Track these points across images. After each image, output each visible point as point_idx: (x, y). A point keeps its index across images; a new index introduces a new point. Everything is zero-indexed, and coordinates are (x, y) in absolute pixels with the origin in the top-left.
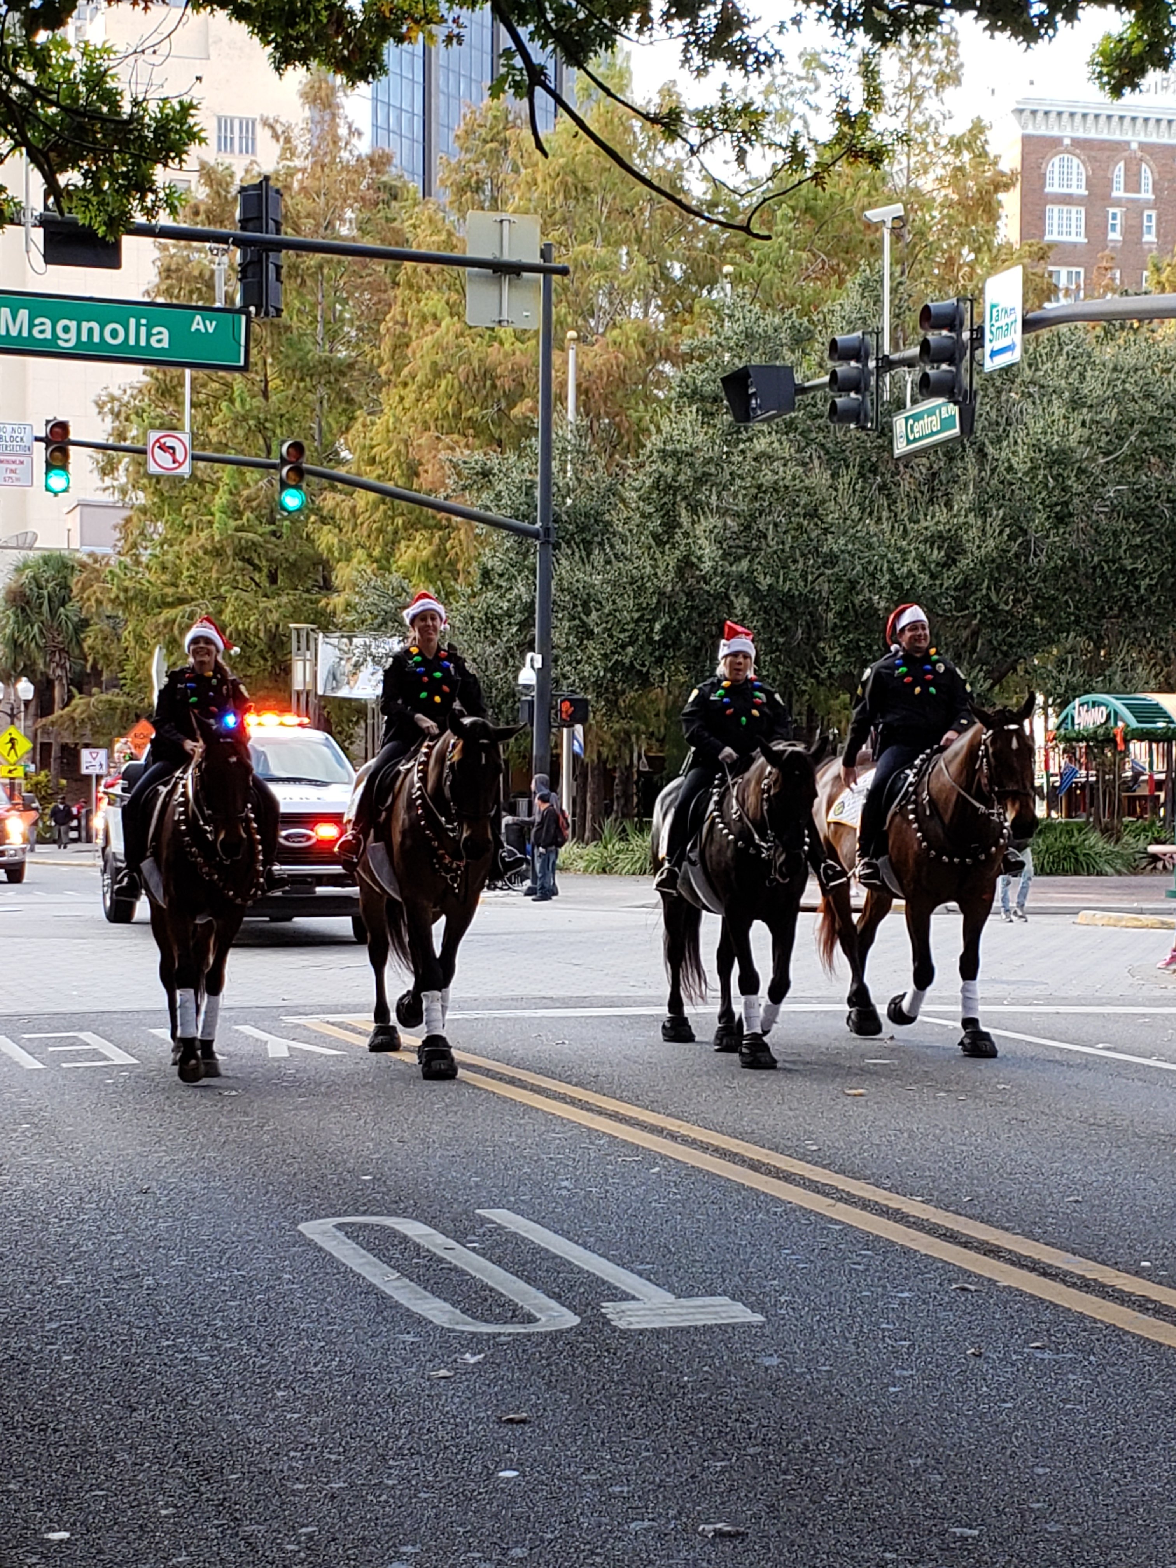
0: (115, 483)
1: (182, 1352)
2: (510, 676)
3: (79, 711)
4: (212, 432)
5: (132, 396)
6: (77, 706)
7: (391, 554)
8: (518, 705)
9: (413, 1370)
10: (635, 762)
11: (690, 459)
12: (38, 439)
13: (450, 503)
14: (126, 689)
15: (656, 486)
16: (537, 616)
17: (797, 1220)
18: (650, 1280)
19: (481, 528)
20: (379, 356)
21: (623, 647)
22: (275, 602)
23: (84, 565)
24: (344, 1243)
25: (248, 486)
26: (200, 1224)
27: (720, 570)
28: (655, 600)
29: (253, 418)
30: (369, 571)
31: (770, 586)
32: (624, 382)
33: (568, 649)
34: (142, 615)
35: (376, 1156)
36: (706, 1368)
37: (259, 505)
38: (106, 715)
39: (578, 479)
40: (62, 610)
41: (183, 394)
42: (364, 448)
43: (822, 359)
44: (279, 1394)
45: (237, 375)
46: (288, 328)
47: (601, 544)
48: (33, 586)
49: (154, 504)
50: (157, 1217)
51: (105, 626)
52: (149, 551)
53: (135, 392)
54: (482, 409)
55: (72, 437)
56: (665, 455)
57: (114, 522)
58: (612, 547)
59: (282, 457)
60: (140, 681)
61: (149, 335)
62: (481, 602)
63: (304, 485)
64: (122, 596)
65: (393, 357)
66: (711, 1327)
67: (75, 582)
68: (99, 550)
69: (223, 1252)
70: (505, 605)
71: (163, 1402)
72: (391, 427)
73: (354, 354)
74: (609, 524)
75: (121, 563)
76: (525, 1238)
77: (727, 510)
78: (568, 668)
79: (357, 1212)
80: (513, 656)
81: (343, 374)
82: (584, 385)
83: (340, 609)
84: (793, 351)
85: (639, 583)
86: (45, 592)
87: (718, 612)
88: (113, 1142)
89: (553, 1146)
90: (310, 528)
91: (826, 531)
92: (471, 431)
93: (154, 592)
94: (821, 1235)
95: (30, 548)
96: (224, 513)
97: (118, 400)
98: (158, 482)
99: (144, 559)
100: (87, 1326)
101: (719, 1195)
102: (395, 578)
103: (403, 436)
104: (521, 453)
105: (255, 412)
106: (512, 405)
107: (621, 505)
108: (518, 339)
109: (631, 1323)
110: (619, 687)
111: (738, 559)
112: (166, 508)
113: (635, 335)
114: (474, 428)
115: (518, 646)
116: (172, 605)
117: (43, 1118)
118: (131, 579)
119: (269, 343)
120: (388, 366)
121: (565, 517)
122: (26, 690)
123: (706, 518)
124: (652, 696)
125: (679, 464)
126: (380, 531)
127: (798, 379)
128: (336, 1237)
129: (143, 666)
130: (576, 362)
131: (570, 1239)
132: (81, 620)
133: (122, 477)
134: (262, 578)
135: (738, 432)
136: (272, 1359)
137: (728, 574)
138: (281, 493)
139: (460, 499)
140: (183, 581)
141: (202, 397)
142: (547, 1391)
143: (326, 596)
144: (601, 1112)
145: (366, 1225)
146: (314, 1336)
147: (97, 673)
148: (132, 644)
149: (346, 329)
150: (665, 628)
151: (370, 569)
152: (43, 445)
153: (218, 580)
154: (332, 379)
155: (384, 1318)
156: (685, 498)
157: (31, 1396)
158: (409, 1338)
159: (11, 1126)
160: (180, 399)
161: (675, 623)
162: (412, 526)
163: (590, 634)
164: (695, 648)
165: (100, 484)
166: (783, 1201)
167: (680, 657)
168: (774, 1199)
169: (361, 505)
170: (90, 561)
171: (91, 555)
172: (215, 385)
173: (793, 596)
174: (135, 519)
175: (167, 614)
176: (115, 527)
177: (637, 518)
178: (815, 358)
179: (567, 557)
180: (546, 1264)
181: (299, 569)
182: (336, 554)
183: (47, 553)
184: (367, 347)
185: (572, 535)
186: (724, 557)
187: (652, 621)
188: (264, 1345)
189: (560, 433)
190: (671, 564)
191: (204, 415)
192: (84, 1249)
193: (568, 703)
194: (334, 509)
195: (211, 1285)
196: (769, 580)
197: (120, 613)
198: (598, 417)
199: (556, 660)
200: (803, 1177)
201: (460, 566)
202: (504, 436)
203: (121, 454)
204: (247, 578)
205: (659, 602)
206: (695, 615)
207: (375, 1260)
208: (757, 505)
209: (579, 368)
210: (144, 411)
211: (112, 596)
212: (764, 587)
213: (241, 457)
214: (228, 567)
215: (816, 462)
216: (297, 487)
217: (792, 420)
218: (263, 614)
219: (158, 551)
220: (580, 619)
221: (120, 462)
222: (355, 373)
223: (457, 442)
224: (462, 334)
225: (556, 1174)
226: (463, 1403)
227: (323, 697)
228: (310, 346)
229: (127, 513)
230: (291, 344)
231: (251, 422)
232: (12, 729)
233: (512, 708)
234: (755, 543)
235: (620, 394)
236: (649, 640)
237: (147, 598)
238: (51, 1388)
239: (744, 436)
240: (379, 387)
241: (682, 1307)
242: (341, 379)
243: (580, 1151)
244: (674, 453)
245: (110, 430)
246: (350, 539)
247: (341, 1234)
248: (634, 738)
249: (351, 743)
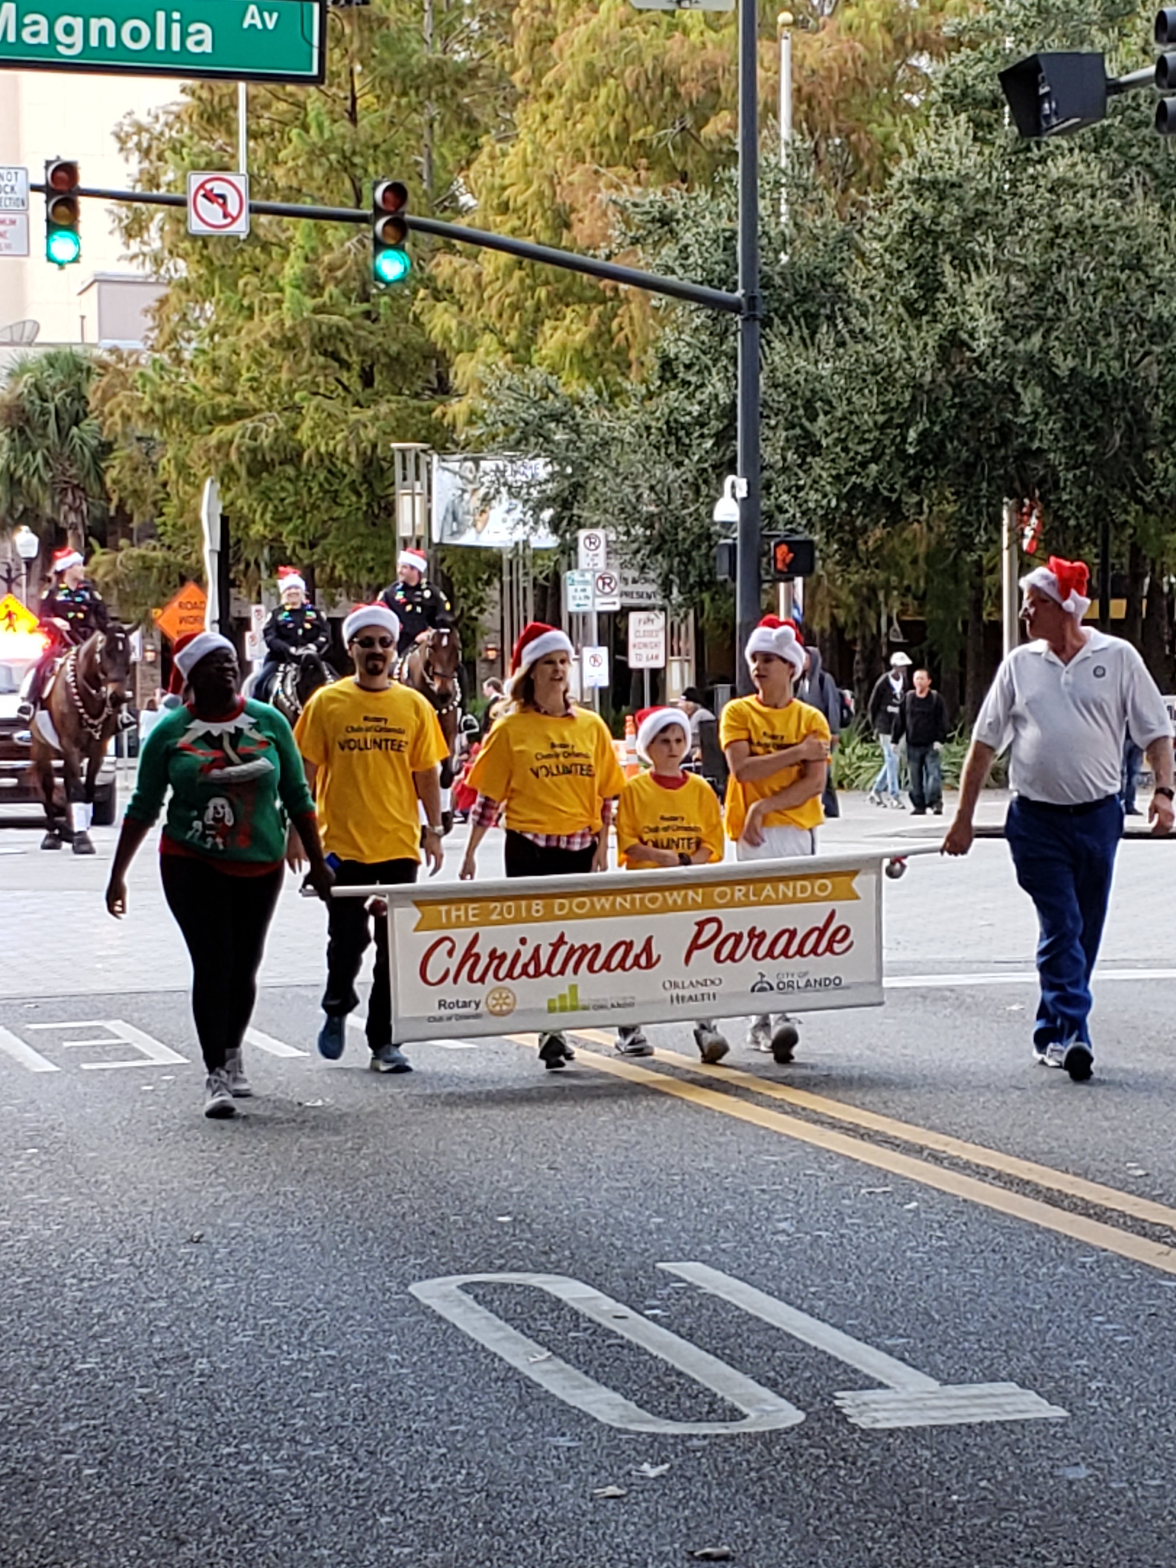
0: (146, 249)
1: (248, 1462)
2: (703, 510)
3: (101, 571)
4: (279, 173)
5: (166, 124)
6: (98, 564)
7: (533, 340)
8: (715, 550)
9: (570, 1486)
10: (884, 629)
11: (955, 191)
12: (35, 188)
13: (612, 264)
14: (166, 540)
15: (907, 233)
16: (739, 424)
17: (1115, 1275)
18: (903, 1359)
19: (657, 299)
20: (512, 55)
21: (864, 465)
22: (370, 412)
23: (104, 366)
24: (473, 1310)
25: (329, 248)
26: (272, 1285)
27: (1000, 348)
28: (908, 397)
29: (335, 150)
30: (501, 364)
31: (1072, 370)
32: (863, 84)
33: (785, 469)
34: (186, 435)
35: (515, 1190)
36: (983, 1484)
37: (345, 276)
38: (139, 577)
39: (796, 224)
40: (75, 430)
41: (236, 120)
42: (492, 189)
43: (1147, 42)
44: (384, 1520)
45: (312, 89)
46: (383, 21)
47: (831, 318)
48: (35, 397)
49: (200, 277)
50: (214, 1276)
51: (135, 450)
52: (194, 345)
53: (171, 118)
54: (658, 128)
55: (83, 183)
56: (919, 187)
57: (144, 305)
58: (846, 321)
59: (375, 206)
60: (183, 528)
61: (184, 35)
62: (661, 405)
63: (408, 245)
64: (157, 408)
65: (531, 58)
66: (990, 1425)
67: (93, 390)
68: (125, 345)
69: (305, 1324)
70: (696, 409)
71: (222, 1532)
72: (530, 158)
73: (476, 56)
74: (842, 288)
75: (155, 361)
76: (727, 1303)
77: (1011, 264)
78: (785, 497)
79: (491, 1268)
80: (706, 482)
81: (461, 84)
82: (806, 89)
83: (461, 420)
84: (1105, 31)
85: (885, 373)
86: (51, 406)
87: (999, 410)
88: (153, 1173)
89: (767, 1173)
90: (417, 307)
91: (1152, 289)
92: (644, 162)
93: (202, 402)
94: (1149, 1296)
95: (30, 344)
96: (298, 287)
97: (147, 130)
98: (205, 246)
99: (187, 355)
100: (116, 1427)
101: (1002, 1240)
102: (538, 374)
103: (548, 171)
104: (715, 188)
105: (338, 143)
106: (702, 122)
107: (858, 262)
108: (709, 25)
109: (876, 1421)
110: (859, 522)
111: (1027, 333)
112: (217, 283)
113: (879, 15)
114: (647, 156)
115: (714, 467)
116: (226, 420)
117: (57, 1140)
118: (169, 384)
119: (356, 45)
120: (525, 71)
121: (778, 281)
122: (28, 544)
123: (979, 275)
124: (907, 534)
125: (941, 199)
126: (516, 307)
127: (1112, 70)
128: (461, 1302)
129: (188, 508)
130: (792, 57)
131: (790, 1304)
132: (101, 444)
133: (154, 240)
134: (353, 379)
135: (1028, 149)
136: (373, 1472)
137: (1013, 355)
138: (375, 256)
139: (631, 259)
140: (242, 386)
141: (264, 123)
142: (758, 1515)
143: (442, 403)
144: (834, 1125)
145: (504, 1286)
146: (430, 1440)
147: (124, 517)
148: (174, 476)
149: (465, 21)
150: (923, 436)
151: (502, 361)
152: (42, 196)
153: (290, 382)
154: (448, 91)
155: (529, 1416)
156: (949, 248)
157: (40, 1524)
158: (563, 1442)
159: (12, 1152)
160: (234, 126)
161: (937, 429)
162: (561, 299)
163: (816, 448)
164: (966, 464)
165: (123, 251)
166: (1093, 1248)
167: (946, 478)
168: (1081, 1245)
169: (488, 271)
170: (111, 359)
171: (113, 351)
172: (283, 106)
173: (1104, 384)
174: (173, 300)
175: (222, 432)
176: (146, 311)
177: (881, 279)
178: (1135, 41)
179: (783, 338)
180: (755, 1339)
181: (403, 365)
182: (455, 343)
183: (52, 350)
184: (494, 45)
185: (789, 307)
186: (1005, 332)
187: (904, 427)
188: (362, 1453)
189: (773, 160)
190: (931, 343)
191: (268, 149)
192: (113, 1320)
193: (784, 548)
194: (451, 279)
195: (288, 1370)
196: (1070, 363)
197: (156, 433)
198: (827, 134)
199: (767, 487)
200: (1123, 1214)
201: (633, 355)
202: (690, 166)
203: (153, 206)
204: (331, 379)
205: (914, 399)
206: (965, 417)
207: (516, 1333)
208: (1054, 256)
209: (797, 65)
210: (183, 145)
211: (144, 408)
212: (1063, 372)
213: (319, 207)
214: (304, 364)
215: (1139, 191)
216: (398, 247)
217: (1105, 130)
218: (354, 429)
219: (206, 344)
220: (802, 427)
221: (152, 218)
222: (479, 83)
223: (624, 178)
224: (628, 22)
225: (771, 1212)
226: (639, 1533)
227: (440, 544)
228: (414, 45)
229: (162, 291)
230: (387, 44)
231: (333, 157)
232: (9, 599)
233: (707, 555)
234: (1050, 311)
235: (856, 101)
236: (901, 453)
237: (192, 411)
238: (67, 1513)
239: (1035, 154)
240: (512, 102)
241: (950, 1397)
242: (460, 92)
243: (804, 1179)
244: (934, 183)
245: (136, 174)
246: (474, 321)
247: (469, 1299)
248: (881, 596)
249: (482, 611)
